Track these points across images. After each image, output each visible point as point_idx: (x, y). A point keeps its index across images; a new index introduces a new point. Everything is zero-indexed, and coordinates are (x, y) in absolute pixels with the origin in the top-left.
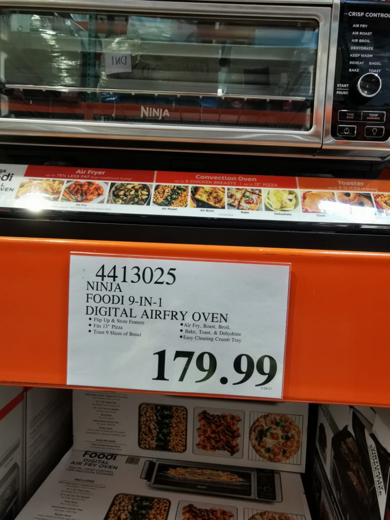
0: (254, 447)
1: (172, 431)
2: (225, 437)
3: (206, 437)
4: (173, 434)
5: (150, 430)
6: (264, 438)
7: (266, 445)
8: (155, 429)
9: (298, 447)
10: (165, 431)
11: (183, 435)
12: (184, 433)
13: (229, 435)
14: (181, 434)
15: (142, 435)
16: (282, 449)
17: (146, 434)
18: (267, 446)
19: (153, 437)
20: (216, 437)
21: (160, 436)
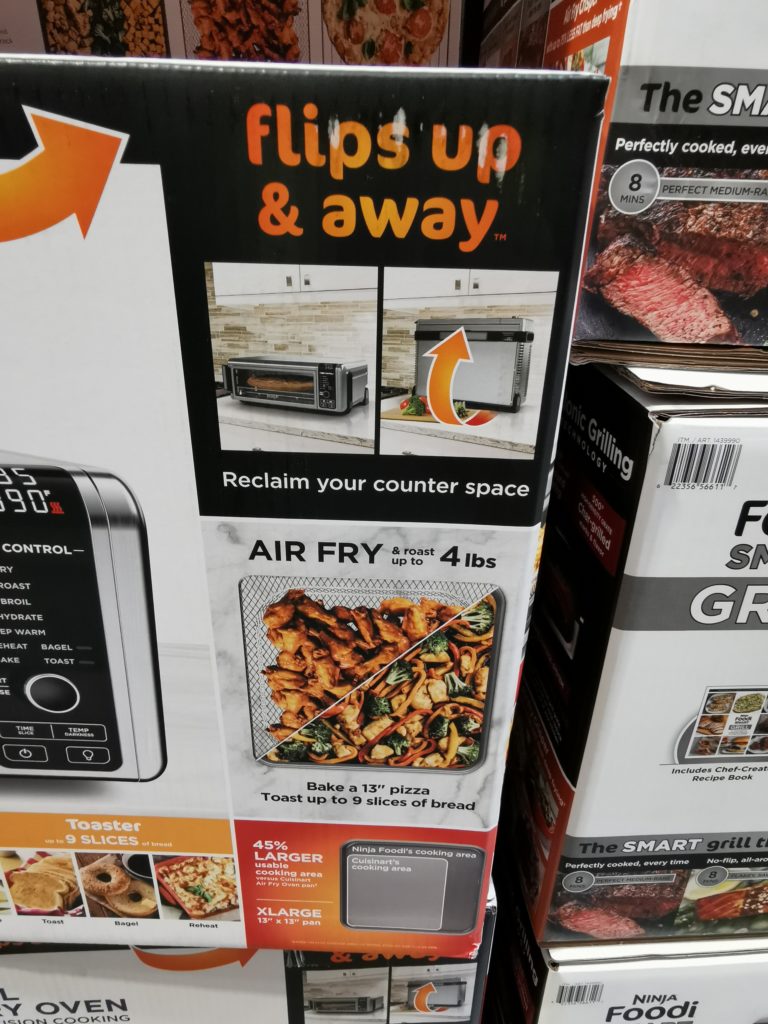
0: (335, 41)
1: (128, 12)
2: (263, 19)
3: (216, 24)
4: (132, 22)
5: (69, 14)
6: (359, 12)
7: (363, 30)
8: (81, 10)
9: (440, 31)
10: (110, 13)
11: (157, 21)
12: (158, 16)
13: (271, 12)
14: (151, 20)
15: (52, 34)
16: (403, 42)
17: (60, 30)
18: (367, 37)
19: (82, 37)
20: (239, 21)
21: (100, 30)
